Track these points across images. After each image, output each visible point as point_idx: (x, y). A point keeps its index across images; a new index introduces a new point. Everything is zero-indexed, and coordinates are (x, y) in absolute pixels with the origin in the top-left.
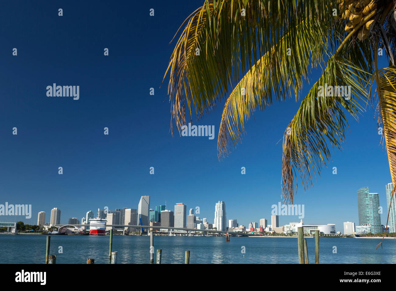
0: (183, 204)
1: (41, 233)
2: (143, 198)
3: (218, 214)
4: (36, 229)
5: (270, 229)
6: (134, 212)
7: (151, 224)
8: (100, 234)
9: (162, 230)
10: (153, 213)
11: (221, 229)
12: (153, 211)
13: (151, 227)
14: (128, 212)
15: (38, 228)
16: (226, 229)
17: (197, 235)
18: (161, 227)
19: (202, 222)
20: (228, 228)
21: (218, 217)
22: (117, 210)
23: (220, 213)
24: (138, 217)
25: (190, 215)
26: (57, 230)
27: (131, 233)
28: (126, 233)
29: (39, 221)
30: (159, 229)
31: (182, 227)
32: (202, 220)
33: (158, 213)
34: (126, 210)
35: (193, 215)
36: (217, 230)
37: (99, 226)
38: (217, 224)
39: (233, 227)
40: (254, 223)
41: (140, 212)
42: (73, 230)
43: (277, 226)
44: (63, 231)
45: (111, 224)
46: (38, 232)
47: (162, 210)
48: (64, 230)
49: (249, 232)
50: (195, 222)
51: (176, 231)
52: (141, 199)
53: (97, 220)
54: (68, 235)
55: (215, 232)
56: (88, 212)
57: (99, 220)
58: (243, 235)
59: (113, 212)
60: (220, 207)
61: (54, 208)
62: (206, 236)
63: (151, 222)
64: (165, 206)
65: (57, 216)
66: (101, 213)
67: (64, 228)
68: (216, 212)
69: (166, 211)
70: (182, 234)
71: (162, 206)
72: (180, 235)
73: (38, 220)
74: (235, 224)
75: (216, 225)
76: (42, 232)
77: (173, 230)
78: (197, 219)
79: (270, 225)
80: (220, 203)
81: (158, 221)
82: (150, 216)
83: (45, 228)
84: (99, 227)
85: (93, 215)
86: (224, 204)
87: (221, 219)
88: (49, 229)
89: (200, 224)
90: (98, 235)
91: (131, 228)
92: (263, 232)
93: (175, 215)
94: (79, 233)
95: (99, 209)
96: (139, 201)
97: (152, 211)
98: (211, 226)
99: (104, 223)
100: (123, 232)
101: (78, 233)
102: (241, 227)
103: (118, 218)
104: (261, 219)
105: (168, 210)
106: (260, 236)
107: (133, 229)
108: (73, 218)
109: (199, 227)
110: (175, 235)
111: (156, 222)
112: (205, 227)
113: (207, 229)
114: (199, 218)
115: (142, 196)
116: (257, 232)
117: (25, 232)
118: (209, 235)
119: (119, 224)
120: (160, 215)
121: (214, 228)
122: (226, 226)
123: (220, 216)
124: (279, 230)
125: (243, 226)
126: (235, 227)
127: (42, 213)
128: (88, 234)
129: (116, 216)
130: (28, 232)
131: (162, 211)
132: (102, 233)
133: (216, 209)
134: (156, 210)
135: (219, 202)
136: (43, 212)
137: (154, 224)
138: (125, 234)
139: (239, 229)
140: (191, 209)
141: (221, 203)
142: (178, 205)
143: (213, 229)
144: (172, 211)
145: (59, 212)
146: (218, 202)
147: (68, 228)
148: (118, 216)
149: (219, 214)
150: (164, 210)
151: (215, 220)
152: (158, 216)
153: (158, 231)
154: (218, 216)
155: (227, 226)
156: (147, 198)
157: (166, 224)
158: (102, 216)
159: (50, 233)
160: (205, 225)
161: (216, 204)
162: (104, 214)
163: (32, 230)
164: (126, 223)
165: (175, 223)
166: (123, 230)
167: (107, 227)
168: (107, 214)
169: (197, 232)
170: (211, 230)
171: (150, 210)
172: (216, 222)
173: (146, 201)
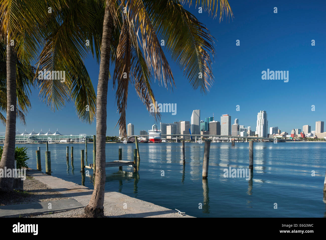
0: (228, 115)
4: (113, 139)
5: (312, 135)
6: (188, 124)
7: (202, 133)
9: (210, 138)
10: (203, 124)
11: (262, 135)
12: (203, 122)
13: (202, 136)
14: (183, 124)
15: (115, 138)
16: (267, 135)
18: (210, 135)
19: (246, 130)
20: (269, 135)
21: (259, 125)
22: (175, 123)
23: (262, 122)
24: (191, 127)
25: (235, 124)
26: (126, 140)
30: (208, 137)
31: (227, 134)
32: (246, 128)
33: (208, 124)
34: (181, 122)
35: (237, 124)
36: (258, 137)
38: (259, 132)
39: (274, 134)
40: (298, 129)
41: (192, 123)
43: (322, 131)
44: (131, 140)
45: (170, 134)
46: (114, 141)
47: (210, 121)
48: (133, 139)
49: (288, 138)
51: (221, 138)
52: (193, 113)
56: (153, 126)
57: (155, 132)
58: (281, 141)
59: (171, 125)
60: (261, 116)
61: (129, 124)
62: (245, 142)
63: (201, 131)
64: (213, 118)
65: (132, 130)
66: (162, 125)
68: (257, 121)
69: (214, 121)
70: (224, 140)
71: (211, 118)
74: (275, 131)
75: (258, 132)
76: (117, 141)
77: (220, 137)
78: (241, 127)
80: (262, 112)
81: (208, 131)
82: (201, 126)
83: (120, 139)
84: (156, 137)
85: (157, 127)
86: (266, 113)
87: (262, 127)
89: (243, 131)
90: (155, 143)
91: (186, 137)
92: (303, 138)
93: (221, 124)
97: (202, 122)
98: (252, 133)
99: (159, 134)
100: (176, 140)
102: (283, 133)
103: (175, 129)
104: (304, 126)
105: (216, 121)
109: (242, 134)
110: (218, 142)
111: (205, 131)
112: (247, 134)
113: (249, 136)
115: (194, 111)
116: (297, 137)
119: (176, 134)
121: (256, 135)
122: (267, 133)
123: (262, 124)
125: (285, 133)
126: (276, 133)
129: (174, 127)
130: (109, 141)
131: (210, 122)
132: (158, 141)
133: (258, 118)
134: (206, 121)
135: (261, 111)
137: (204, 133)
138: (178, 141)
139: (279, 136)
141: (263, 113)
142: (223, 116)
143: (255, 136)
144: (219, 121)
145: (133, 126)
146: (260, 112)
149: (261, 122)
151: (257, 127)
153: (206, 139)
154: (259, 124)
156: (198, 111)
157: (214, 132)
158: (163, 128)
159: (122, 142)
160: (248, 132)
161: (258, 113)
162: (165, 127)
163: (111, 140)
164: (182, 133)
165: (221, 132)
166: (176, 138)
167: (167, 136)
168: (167, 126)
169: (240, 138)
170: (253, 136)
171: (201, 121)
172: (258, 130)
173: (197, 114)
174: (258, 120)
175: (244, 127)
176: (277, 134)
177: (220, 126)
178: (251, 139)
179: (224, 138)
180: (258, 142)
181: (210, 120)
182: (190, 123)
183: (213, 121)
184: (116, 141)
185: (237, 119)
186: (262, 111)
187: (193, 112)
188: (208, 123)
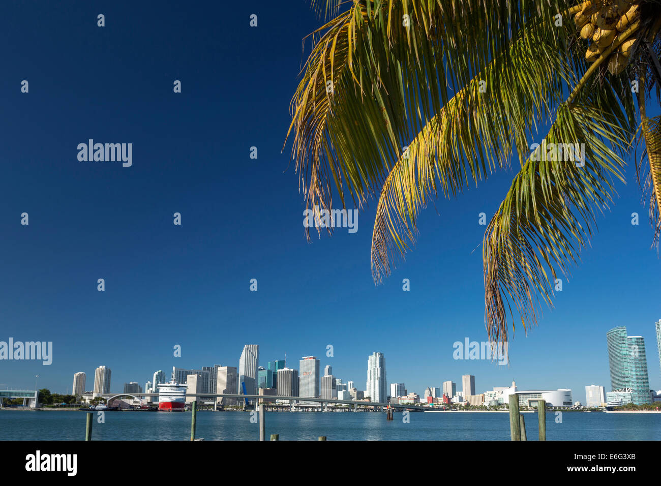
0: (314, 358)
1: (78, 409)
2: (248, 349)
3: (372, 375)
4: (70, 402)
5: (461, 399)
6: (232, 373)
7: (261, 392)
8: (175, 409)
9: (279, 402)
10: (263, 374)
11: (377, 398)
12: (264, 369)
13: (261, 397)
14: (222, 373)
15: (73, 399)
16: (386, 399)
17: (338, 410)
18: (278, 396)
19: (345, 388)
20: (389, 398)
21: (372, 379)
22: (204, 369)
24: (238, 380)
25: (327, 376)
26: (105, 403)
27: (227, 407)
28: (218, 406)
29: (76, 388)
30: (273, 401)
31: (313, 396)
32: (345, 384)
33: (273, 374)
34: (219, 369)
35: (331, 376)
36: (370, 401)
37: (173, 395)
38: (372, 392)
39: (399, 396)
40: (434, 388)
41: (242, 372)
42: (131, 402)
43: (473, 393)
44: (114, 405)
45: (194, 392)
46: (73, 406)
47: (279, 368)
48: (117, 402)
49: (425, 404)
50: (334, 388)
51: (302, 403)
52: (244, 351)
53: (171, 386)
54: (122, 411)
55: (368, 405)
56: (156, 373)
57: (174, 386)
58: (415, 409)
59: (197, 373)
60: (376, 363)
61: (101, 367)
62: (353, 412)
63: (260, 389)
64: (283, 362)
65: (106, 380)
66: (177, 374)
67: (117, 400)
68: (369, 371)
69: (286, 369)
70: (313, 408)
71: (279, 361)
72: (310, 410)
73: (74, 387)
74: (402, 391)
75: (370, 393)
76: (80, 406)
77: (297, 402)
78: (338, 382)
79: (460, 393)
80: (376, 355)
81: (273, 387)
82: (259, 379)
83: (85, 400)
84: (175, 397)
85: (164, 377)
86: (383, 357)
87: (377, 382)
88: (92, 402)
89: (343, 390)
90: (173, 411)
91: (227, 399)
92: (449, 404)
93: (301, 376)
94: (141, 408)
95: (174, 368)
96: (242, 352)
97: (262, 370)
98: (360, 395)
99: (183, 391)
100: (214, 405)
101: (139, 408)
102: (411, 395)
103: (206, 383)
104: (445, 382)
105: (289, 368)
106: (444, 411)
107: (231, 400)
108: (131, 383)
109: (341, 396)
110: (300, 410)
111: (269, 389)
112: (351, 396)
113: (355, 399)
115: (246, 346)
116: (439, 403)
117: (52, 407)
118: (357, 409)
119: (207, 393)
120: (275, 376)
121: (367, 398)
122: (386, 394)
123: (376, 377)
124: (475, 400)
125: (415, 394)
126: (401, 395)
127: (80, 375)
128: (156, 410)
129: (203, 379)
130: (57, 406)
131: (279, 370)
132: (179, 407)
133: (369, 366)
134: (269, 367)
135: (374, 353)
136: (81, 373)
137: (266, 392)
138: (217, 409)
139: (408, 400)
140: (327, 367)
141: (378, 356)
142: (305, 360)
143: (364, 399)
144: (296, 369)
145: (108, 373)
146: (372, 354)
147: (122, 400)
148: (206, 379)
149: (375, 374)
150: (283, 368)
151: (367, 384)
152: (273, 379)
153: (272, 404)
154: (372, 377)
155: (388, 395)
156: (254, 348)
157: (286, 391)
158: (179, 378)
159: (93, 408)
160: (352, 392)
161: (369, 356)
162: (183, 376)
163: (64, 403)
164: (220, 391)
165: (301, 390)
166: (214, 403)
167: (187, 397)
168: (188, 376)
169: (338, 404)
170: (361, 400)
171: (259, 368)
172: (370, 389)
173: (251, 353)
174: (369, 369)
175: (341, 383)
176: (403, 397)
177: (299, 379)
178: (359, 405)
179: (308, 402)
180: (377, 412)
181: (277, 367)
182: (237, 371)
184: (76, 406)
185: (329, 367)
186: (376, 353)
187: (244, 348)
188: (273, 372)
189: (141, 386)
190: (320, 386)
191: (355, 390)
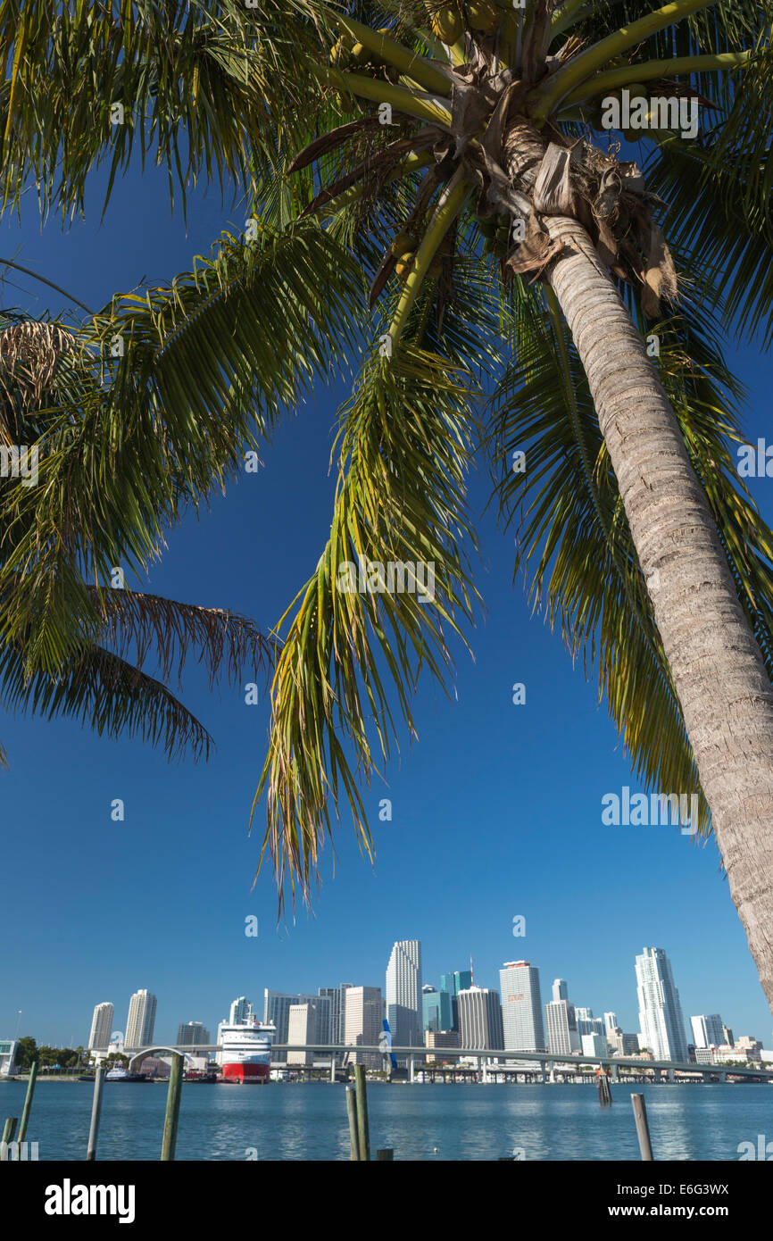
0: (526, 964)
2: (401, 949)
3: (648, 997)
4: (69, 1063)
6: (374, 997)
7: (430, 1041)
8: (247, 1078)
9: (464, 1061)
10: (432, 1001)
11: (667, 1052)
12: (434, 991)
13: (431, 1052)
14: (354, 998)
15: (73, 1058)
16: (685, 1052)
17: (579, 1080)
18: (462, 1049)
19: (600, 1029)
20: (692, 1049)
21: (650, 1007)
22: (323, 992)
23: (655, 992)
24: (386, 1012)
25: (557, 1001)
26: (125, 1066)
28: (339, 1072)
29: (96, 1035)
30: (453, 1059)
31: (531, 1047)
32: (599, 1020)
33: (451, 1000)
34: (349, 991)
35: (564, 1001)
36: (652, 1058)
37: (247, 1050)
38: (654, 1036)
39: (711, 1046)
41: (391, 998)
44: (145, 1069)
46: (70, 1073)
47: (462, 989)
48: (151, 1064)
50: (575, 1030)
51: (511, 1065)
52: (394, 953)
53: (245, 1030)
54: (152, 1081)
55: (646, 1068)
56: (236, 1003)
57: (250, 1030)
58: (750, 1076)
59: (309, 1001)
60: (651, 970)
61: (140, 992)
63: (427, 1032)
64: (469, 974)
65: (147, 1018)
66: (272, 1004)
68: (639, 990)
69: (474, 990)
70: (529, 1074)
71: (461, 974)
72: (521, 1079)
73: (93, 1032)
74: (718, 1032)
75: (648, 1039)
77: (502, 1060)
78: (582, 1014)
80: (650, 955)
81: (453, 1029)
82: (426, 1012)
83: (96, 1059)
84: (250, 1054)
86: (664, 956)
87: (661, 1013)
89: (592, 1033)
90: (246, 1082)
91: (365, 1056)
93: (504, 1002)
94: (187, 1076)
95: (266, 991)
96: (389, 960)
97: (429, 992)
98: (631, 1043)
99: (266, 1041)
100: (330, 1069)
102: (743, 1041)
103: (325, 1020)
105: (481, 987)
107: (373, 1058)
108: (190, 1024)
109: (588, 1046)
110: (500, 1080)
111: (444, 1032)
112: (609, 1045)
113: (619, 1055)
114: (591, 1012)
115: (396, 944)
118: (619, 1076)
119: (327, 1043)
120: (455, 1004)
121: (645, 1051)
122: (684, 1041)
123: (658, 1004)
125: (750, 1039)
126: (718, 1043)
127: (105, 1008)
129: (319, 1012)
130: (44, 1072)
131: (460, 993)
132: (257, 1074)
133: (639, 977)
134: (443, 987)
135: (645, 950)
136: (106, 1004)
137: (440, 1041)
138: (337, 1077)
139: (734, 1053)
140: (557, 982)
141: (655, 956)
142: (510, 969)
143: (638, 1052)
144: (495, 989)
145: (152, 1003)
146: (642, 953)
147: (162, 1059)
148: (324, 1012)
149: (653, 996)
150: (468, 988)
151: (641, 1017)
152: (451, 1006)
153: (449, 1067)
154: (649, 1002)
155: (689, 1042)
156: (411, 946)
157: (477, 1038)
158: (276, 1013)
160: (613, 1037)
161: (637, 957)
162: (282, 1008)
163: (57, 1066)
164: (350, 1039)
165: (507, 1035)
166: (330, 1064)
167: (289, 1053)
168: (292, 1007)
169: (582, 1065)
170: (634, 1056)
171: (424, 988)
172: (647, 1028)
173: (408, 958)
174: (640, 984)
175: (591, 1016)
176: (723, 1047)
177: (501, 1010)
178: (628, 1067)
179: (518, 1061)
180: (662, 1083)
181: (458, 984)
182: (382, 996)
183: (472, 988)
185: (561, 982)
186: (649, 949)
187: (394, 949)
188: (451, 995)
189: (207, 1030)
190: (544, 1025)
191: (619, 1031)
